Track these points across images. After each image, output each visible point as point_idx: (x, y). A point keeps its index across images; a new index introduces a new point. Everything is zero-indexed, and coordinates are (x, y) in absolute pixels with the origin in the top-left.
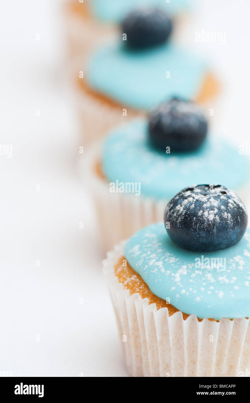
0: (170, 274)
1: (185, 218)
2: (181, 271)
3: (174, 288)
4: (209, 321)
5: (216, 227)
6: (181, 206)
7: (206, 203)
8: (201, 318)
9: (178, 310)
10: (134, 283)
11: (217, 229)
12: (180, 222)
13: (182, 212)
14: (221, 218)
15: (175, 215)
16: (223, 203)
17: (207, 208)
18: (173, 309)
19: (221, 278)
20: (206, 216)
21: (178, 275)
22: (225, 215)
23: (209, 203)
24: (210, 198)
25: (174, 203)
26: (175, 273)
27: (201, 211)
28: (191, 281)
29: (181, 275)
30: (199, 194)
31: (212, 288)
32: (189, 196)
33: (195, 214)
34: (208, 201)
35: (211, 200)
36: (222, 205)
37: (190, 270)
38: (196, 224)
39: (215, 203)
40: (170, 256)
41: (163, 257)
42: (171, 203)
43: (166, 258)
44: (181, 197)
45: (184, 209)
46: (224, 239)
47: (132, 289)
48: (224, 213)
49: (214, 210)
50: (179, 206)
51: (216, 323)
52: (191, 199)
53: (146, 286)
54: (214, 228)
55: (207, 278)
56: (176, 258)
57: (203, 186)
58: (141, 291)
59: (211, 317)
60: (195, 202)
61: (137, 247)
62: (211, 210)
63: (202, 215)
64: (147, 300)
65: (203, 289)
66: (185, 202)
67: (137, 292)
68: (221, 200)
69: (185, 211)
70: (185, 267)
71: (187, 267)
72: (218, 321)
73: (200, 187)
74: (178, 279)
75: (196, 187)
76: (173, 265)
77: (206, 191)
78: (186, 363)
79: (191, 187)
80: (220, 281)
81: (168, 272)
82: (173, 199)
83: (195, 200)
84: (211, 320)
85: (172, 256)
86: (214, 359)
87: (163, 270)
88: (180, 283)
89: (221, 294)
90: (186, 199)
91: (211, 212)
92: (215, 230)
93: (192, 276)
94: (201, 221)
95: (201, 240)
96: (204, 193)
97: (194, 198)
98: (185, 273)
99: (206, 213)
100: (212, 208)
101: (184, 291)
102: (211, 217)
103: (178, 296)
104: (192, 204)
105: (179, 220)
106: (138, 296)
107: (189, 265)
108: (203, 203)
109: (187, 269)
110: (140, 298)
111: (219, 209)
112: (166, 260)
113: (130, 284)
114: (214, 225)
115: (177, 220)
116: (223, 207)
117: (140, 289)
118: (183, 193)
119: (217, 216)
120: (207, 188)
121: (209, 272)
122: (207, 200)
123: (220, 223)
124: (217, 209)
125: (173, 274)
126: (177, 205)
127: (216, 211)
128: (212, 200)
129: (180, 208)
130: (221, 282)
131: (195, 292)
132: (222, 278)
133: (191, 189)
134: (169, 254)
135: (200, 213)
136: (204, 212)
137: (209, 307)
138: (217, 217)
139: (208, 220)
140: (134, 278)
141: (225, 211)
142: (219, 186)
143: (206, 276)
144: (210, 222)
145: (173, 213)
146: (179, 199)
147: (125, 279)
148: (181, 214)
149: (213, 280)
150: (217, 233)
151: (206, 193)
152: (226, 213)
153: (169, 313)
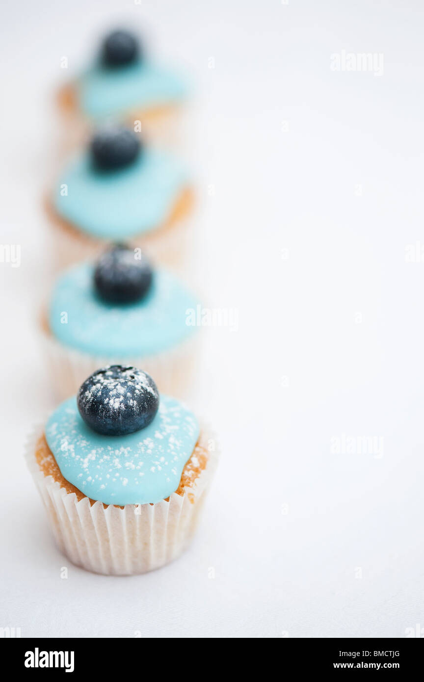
0: (79, 459)
1: (93, 405)
2: (90, 455)
3: (81, 475)
4: (114, 507)
5: (122, 415)
6: (90, 392)
7: (112, 390)
8: (106, 503)
9: (86, 496)
10: (50, 464)
11: (123, 417)
12: (88, 409)
13: (90, 399)
14: (127, 406)
15: (84, 401)
16: (129, 389)
17: (113, 396)
18: (81, 495)
19: (127, 464)
20: (112, 405)
21: (86, 460)
22: (132, 403)
23: (115, 390)
24: (117, 385)
25: (85, 388)
26: (84, 458)
27: (107, 399)
28: (98, 467)
29: (90, 461)
30: (110, 378)
31: (117, 474)
32: (98, 382)
33: (101, 402)
34: (115, 388)
35: (117, 387)
36: (128, 392)
37: (99, 455)
38: (102, 412)
39: (122, 390)
40: (82, 439)
41: (76, 440)
42: (82, 387)
43: (78, 441)
44: (92, 382)
45: (92, 396)
46: (131, 425)
47: (46, 470)
48: (129, 400)
49: (119, 398)
50: (88, 392)
51: (120, 509)
52: (98, 385)
53: (58, 469)
54: (119, 416)
55: (114, 463)
56: (87, 441)
57: (116, 368)
58: (54, 473)
59: (116, 504)
60: (102, 389)
61: (55, 426)
62: (117, 398)
63: (108, 403)
64: (58, 484)
65: (108, 476)
66: (94, 388)
67: (51, 474)
68: (128, 387)
69: (93, 398)
70: (94, 451)
71: (97, 451)
72: (122, 508)
73: (112, 369)
74: (86, 465)
75: (109, 369)
76: (83, 449)
77: (117, 373)
78: (100, 543)
79: (103, 370)
80: (126, 467)
81: (78, 457)
82: (84, 384)
83: (102, 387)
84: (116, 506)
85: (84, 439)
86: (126, 539)
87: (73, 455)
88: (87, 470)
89: (125, 481)
90: (95, 385)
91: (117, 400)
92: (120, 418)
93: (100, 462)
94: (106, 408)
95: (108, 427)
96: (115, 376)
97: (102, 384)
98: (94, 458)
99: (111, 402)
100: (118, 396)
101: (90, 478)
102: (117, 406)
103: (84, 483)
104: (99, 391)
105: (87, 407)
106: (51, 478)
107: (99, 449)
108: (110, 390)
109: (96, 454)
110: (53, 480)
111: (125, 396)
112: (78, 443)
113: (46, 465)
114: (119, 413)
115: (85, 406)
116: (129, 394)
117: (54, 471)
118: (94, 377)
119: (122, 404)
120: (119, 370)
121: (117, 457)
122: (113, 387)
123: (125, 411)
124: (123, 396)
125: (82, 460)
126: (86, 391)
127: (122, 398)
128: (119, 387)
129: (88, 394)
130: (128, 468)
131: (101, 479)
132: (129, 463)
133: (103, 372)
134: (81, 436)
135: (106, 401)
136: (109, 400)
137: (112, 495)
138: (123, 406)
139: (113, 408)
140: (49, 458)
141: (131, 398)
142: (130, 368)
143: (113, 461)
144: (115, 411)
145: (83, 398)
146: (89, 384)
147: (42, 458)
148: (89, 401)
149: (119, 466)
150: (123, 421)
151: (117, 376)
152: (131, 401)
153: (78, 498)
